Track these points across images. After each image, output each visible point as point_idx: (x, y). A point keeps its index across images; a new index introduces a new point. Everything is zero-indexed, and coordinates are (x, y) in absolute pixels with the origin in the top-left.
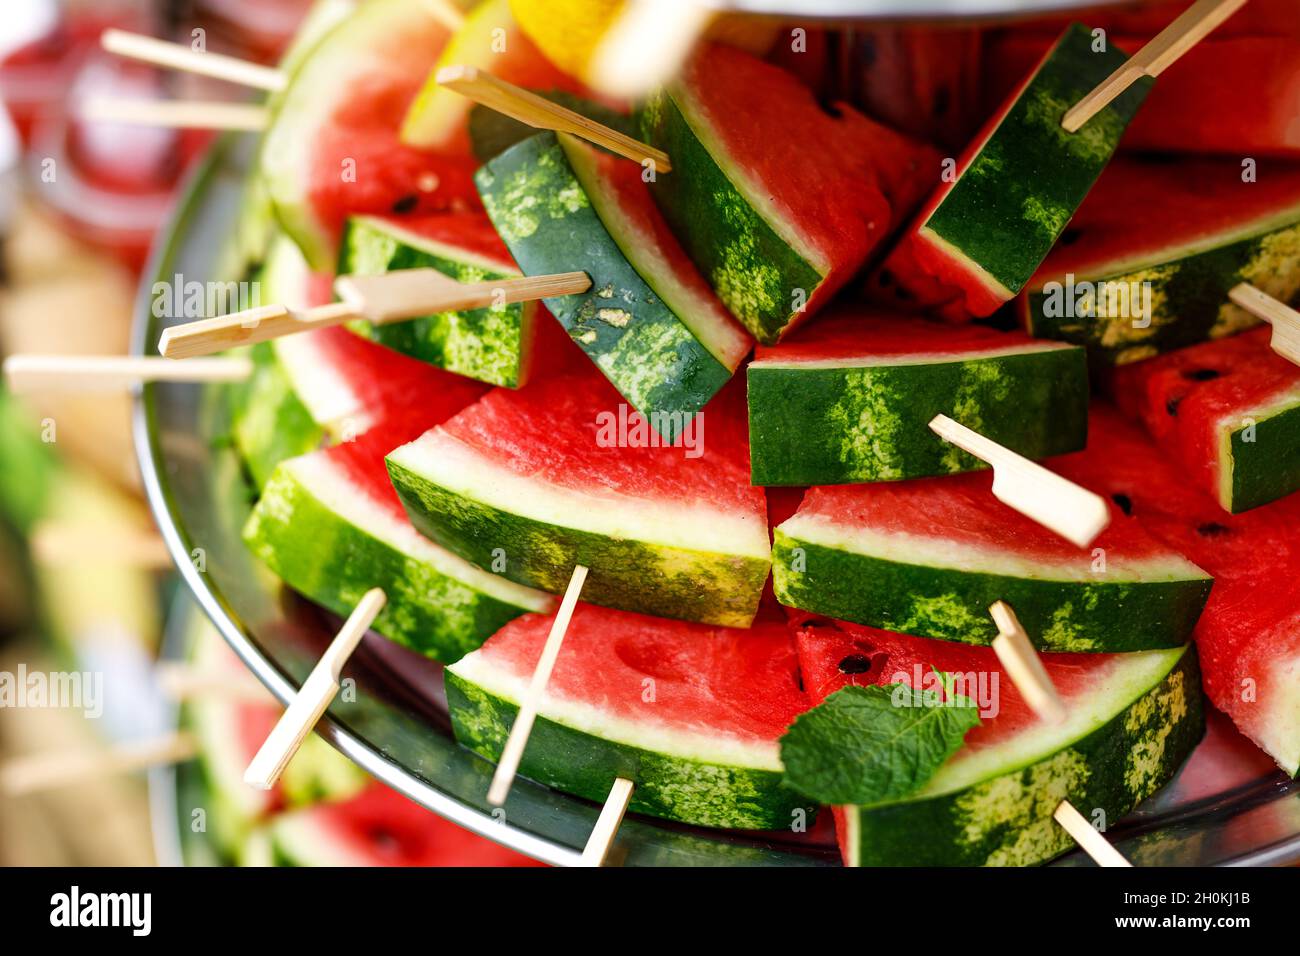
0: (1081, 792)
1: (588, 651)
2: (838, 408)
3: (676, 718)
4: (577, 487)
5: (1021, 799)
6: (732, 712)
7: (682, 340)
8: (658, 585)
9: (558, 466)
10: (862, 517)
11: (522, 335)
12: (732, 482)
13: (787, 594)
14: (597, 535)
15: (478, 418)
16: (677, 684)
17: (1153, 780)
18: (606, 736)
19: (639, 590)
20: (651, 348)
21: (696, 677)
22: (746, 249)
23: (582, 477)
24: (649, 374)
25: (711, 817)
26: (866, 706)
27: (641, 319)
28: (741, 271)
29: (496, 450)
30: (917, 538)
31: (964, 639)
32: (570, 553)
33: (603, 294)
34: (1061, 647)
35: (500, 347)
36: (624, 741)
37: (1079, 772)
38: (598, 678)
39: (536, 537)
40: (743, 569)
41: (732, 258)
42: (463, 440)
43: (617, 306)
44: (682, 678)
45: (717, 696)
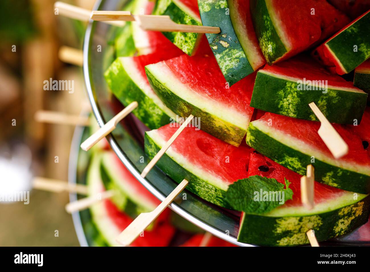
0: (317, 228)
1: (189, 139)
2: (281, 91)
3: (206, 167)
4: (198, 92)
5: (297, 225)
6: (223, 171)
7: (242, 57)
8: (213, 127)
9: (195, 83)
10: (279, 126)
11: (196, 41)
12: (245, 103)
13: (249, 142)
14: (198, 108)
15: (177, 62)
16: (211, 157)
17: (344, 231)
18: (184, 167)
19: (207, 127)
20: (232, 56)
21: (217, 157)
22: (268, 35)
23: (200, 89)
24: (229, 64)
25: (208, 199)
26: (260, 183)
27: (232, 47)
28: (266, 41)
29: (178, 73)
30: (293, 138)
31: (298, 172)
32: (190, 110)
33: (223, 36)
34: (327, 184)
35: (190, 42)
36: (188, 170)
37: (318, 222)
38: (188, 148)
39: (181, 103)
40: (239, 131)
41: (264, 36)
42: (170, 67)
43: (226, 41)
44: (213, 156)
45: (221, 165)
